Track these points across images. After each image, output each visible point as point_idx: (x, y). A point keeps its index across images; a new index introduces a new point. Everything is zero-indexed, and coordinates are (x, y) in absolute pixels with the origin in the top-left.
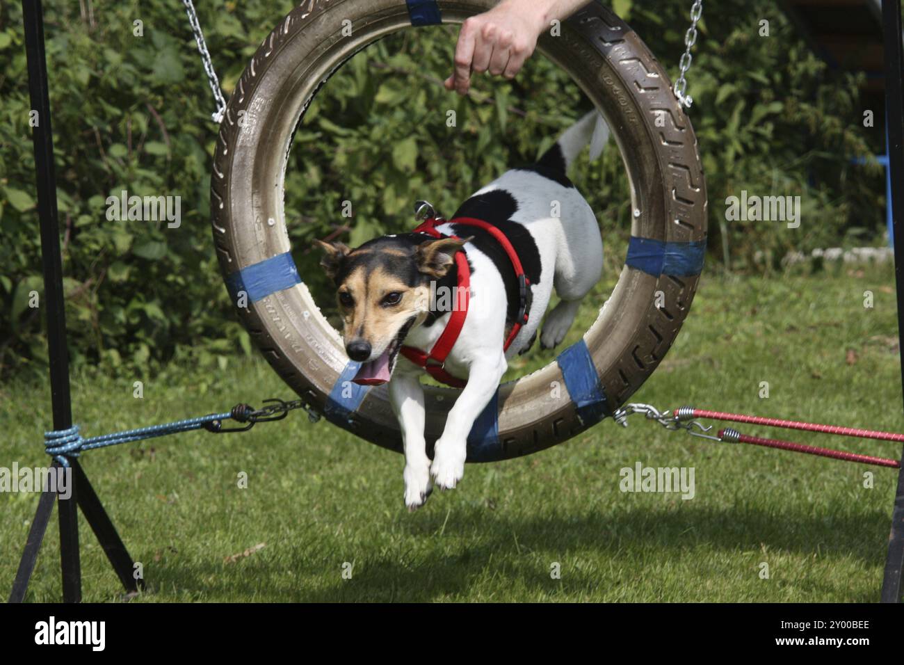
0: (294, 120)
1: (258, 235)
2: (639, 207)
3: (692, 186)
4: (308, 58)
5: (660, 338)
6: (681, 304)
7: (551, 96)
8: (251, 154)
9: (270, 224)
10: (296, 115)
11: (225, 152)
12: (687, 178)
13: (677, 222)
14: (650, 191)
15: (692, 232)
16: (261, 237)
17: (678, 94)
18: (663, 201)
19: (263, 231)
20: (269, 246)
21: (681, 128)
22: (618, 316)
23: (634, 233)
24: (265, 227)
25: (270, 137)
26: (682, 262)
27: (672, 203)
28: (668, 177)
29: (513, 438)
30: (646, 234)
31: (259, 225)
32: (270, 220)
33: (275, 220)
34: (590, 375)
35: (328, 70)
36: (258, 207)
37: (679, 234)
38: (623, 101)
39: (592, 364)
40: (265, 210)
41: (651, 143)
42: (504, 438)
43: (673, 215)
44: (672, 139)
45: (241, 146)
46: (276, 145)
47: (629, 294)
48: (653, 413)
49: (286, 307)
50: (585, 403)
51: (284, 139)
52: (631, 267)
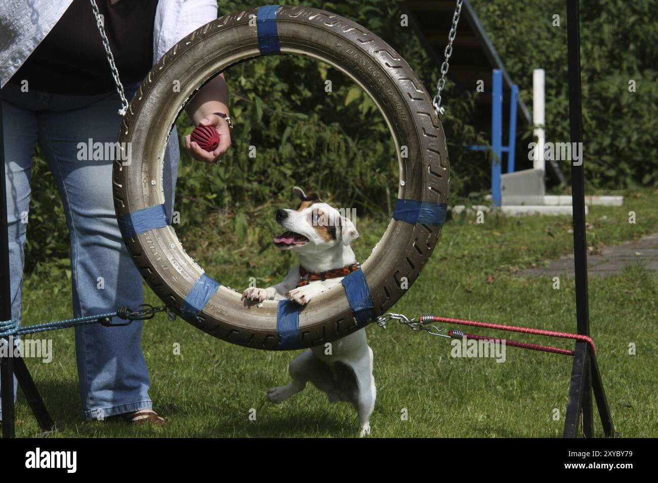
0: (174, 114)
1: (144, 191)
2: (405, 180)
3: (442, 165)
4: (188, 71)
5: (413, 267)
6: (428, 245)
7: (277, 100)
8: (144, 135)
9: (153, 184)
10: (177, 111)
11: (127, 133)
12: (439, 160)
13: (430, 188)
14: (413, 168)
15: (439, 195)
16: (146, 192)
17: (436, 105)
18: (421, 174)
19: (147, 188)
20: (151, 199)
21: (436, 127)
22: (385, 253)
23: (400, 196)
24: (149, 186)
25: (157, 125)
26: (431, 215)
27: (427, 176)
28: (426, 158)
29: (309, 332)
30: (408, 197)
31: (145, 185)
32: (153, 181)
33: (156, 181)
34: (364, 291)
35: (201, 82)
36: (146, 172)
37: (430, 196)
38: (399, 106)
39: (366, 283)
40: (150, 175)
41: (416, 134)
42: (303, 331)
43: (428, 183)
44: (430, 133)
45: (137, 129)
46: (161, 131)
47: (394, 238)
48: (404, 319)
49: (160, 241)
50: (360, 308)
51: (167, 127)
52: (396, 219)
